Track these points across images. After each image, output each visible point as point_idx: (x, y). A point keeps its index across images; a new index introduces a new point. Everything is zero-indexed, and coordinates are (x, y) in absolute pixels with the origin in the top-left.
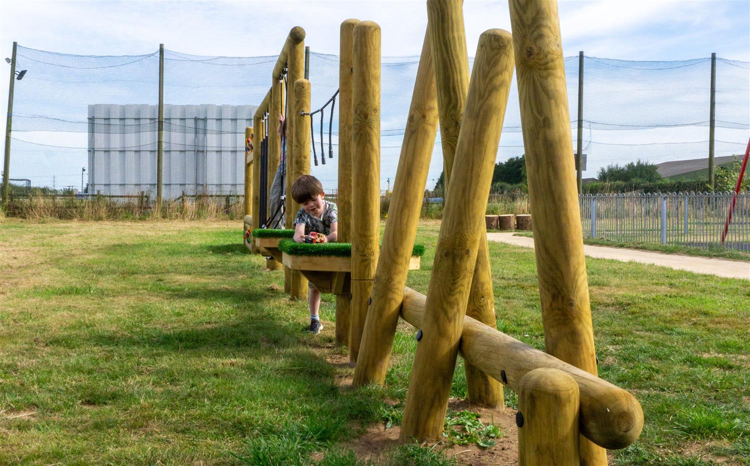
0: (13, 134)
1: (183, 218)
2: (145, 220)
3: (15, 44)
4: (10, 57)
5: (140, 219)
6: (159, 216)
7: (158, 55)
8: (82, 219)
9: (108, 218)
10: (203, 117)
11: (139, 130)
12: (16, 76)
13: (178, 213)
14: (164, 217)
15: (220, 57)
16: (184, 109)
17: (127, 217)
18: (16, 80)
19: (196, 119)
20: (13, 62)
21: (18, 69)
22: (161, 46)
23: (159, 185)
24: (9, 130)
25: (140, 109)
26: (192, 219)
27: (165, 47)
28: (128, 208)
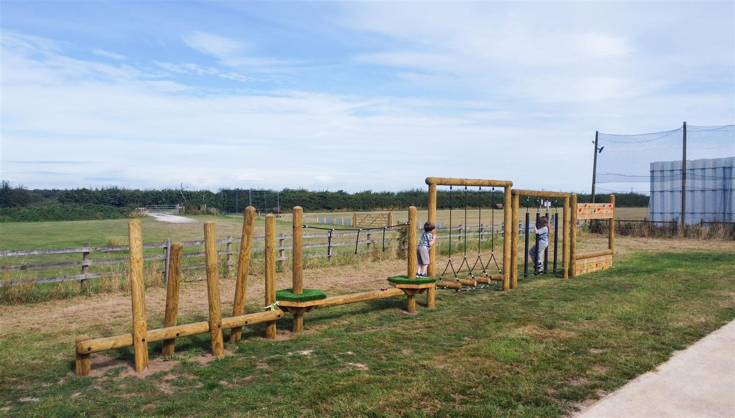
0: (596, 185)
1: (698, 238)
2: (672, 238)
3: (597, 132)
4: (594, 140)
5: (669, 237)
6: (682, 235)
7: (682, 129)
8: (633, 236)
9: (649, 235)
10: (729, 166)
11: (672, 178)
12: (598, 151)
13: (695, 235)
14: (685, 237)
15: (728, 126)
16: (715, 161)
17: (661, 235)
18: (598, 153)
19: (724, 168)
20: (596, 143)
21: (599, 147)
22: (685, 123)
23: (683, 213)
24: (594, 183)
25: (673, 163)
26: (705, 239)
27: (687, 124)
28: (662, 230)
